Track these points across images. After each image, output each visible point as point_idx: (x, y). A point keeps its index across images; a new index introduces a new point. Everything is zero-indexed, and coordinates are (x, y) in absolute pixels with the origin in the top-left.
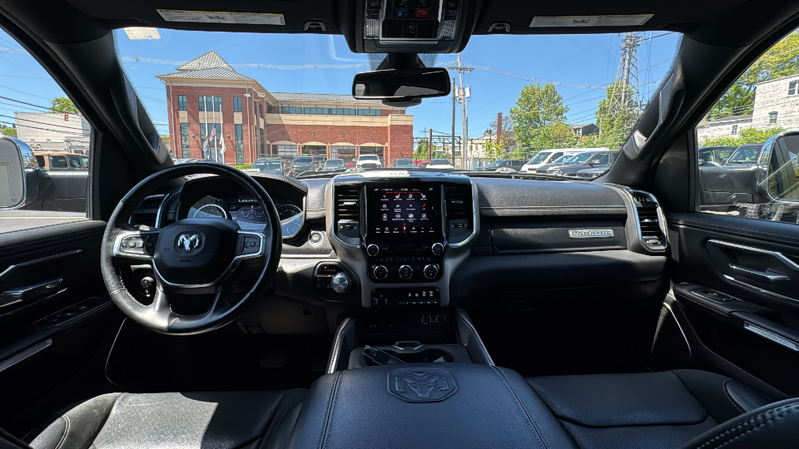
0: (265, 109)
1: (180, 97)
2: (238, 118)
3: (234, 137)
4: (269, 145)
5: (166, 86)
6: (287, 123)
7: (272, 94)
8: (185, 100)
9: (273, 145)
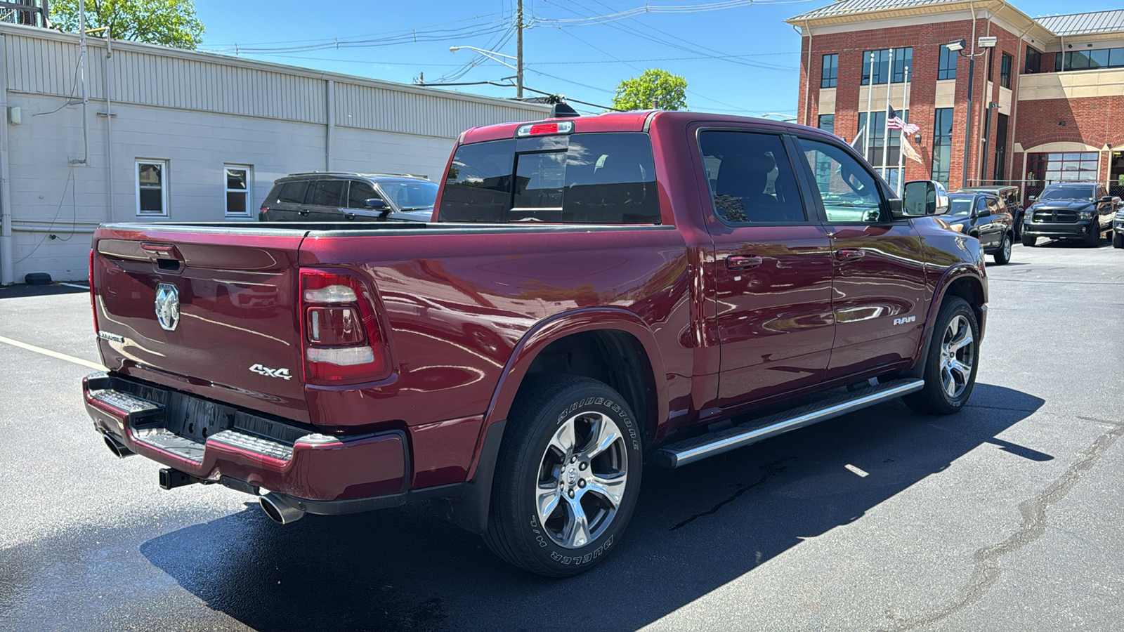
0: (1019, 61)
1: (827, 58)
2: (945, 93)
3: (931, 141)
4: (1018, 156)
5: (803, 38)
6: (1075, 96)
7: (1040, 22)
8: (835, 65)
9: (1028, 154)
